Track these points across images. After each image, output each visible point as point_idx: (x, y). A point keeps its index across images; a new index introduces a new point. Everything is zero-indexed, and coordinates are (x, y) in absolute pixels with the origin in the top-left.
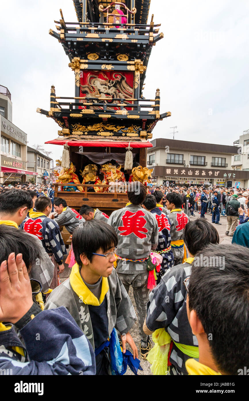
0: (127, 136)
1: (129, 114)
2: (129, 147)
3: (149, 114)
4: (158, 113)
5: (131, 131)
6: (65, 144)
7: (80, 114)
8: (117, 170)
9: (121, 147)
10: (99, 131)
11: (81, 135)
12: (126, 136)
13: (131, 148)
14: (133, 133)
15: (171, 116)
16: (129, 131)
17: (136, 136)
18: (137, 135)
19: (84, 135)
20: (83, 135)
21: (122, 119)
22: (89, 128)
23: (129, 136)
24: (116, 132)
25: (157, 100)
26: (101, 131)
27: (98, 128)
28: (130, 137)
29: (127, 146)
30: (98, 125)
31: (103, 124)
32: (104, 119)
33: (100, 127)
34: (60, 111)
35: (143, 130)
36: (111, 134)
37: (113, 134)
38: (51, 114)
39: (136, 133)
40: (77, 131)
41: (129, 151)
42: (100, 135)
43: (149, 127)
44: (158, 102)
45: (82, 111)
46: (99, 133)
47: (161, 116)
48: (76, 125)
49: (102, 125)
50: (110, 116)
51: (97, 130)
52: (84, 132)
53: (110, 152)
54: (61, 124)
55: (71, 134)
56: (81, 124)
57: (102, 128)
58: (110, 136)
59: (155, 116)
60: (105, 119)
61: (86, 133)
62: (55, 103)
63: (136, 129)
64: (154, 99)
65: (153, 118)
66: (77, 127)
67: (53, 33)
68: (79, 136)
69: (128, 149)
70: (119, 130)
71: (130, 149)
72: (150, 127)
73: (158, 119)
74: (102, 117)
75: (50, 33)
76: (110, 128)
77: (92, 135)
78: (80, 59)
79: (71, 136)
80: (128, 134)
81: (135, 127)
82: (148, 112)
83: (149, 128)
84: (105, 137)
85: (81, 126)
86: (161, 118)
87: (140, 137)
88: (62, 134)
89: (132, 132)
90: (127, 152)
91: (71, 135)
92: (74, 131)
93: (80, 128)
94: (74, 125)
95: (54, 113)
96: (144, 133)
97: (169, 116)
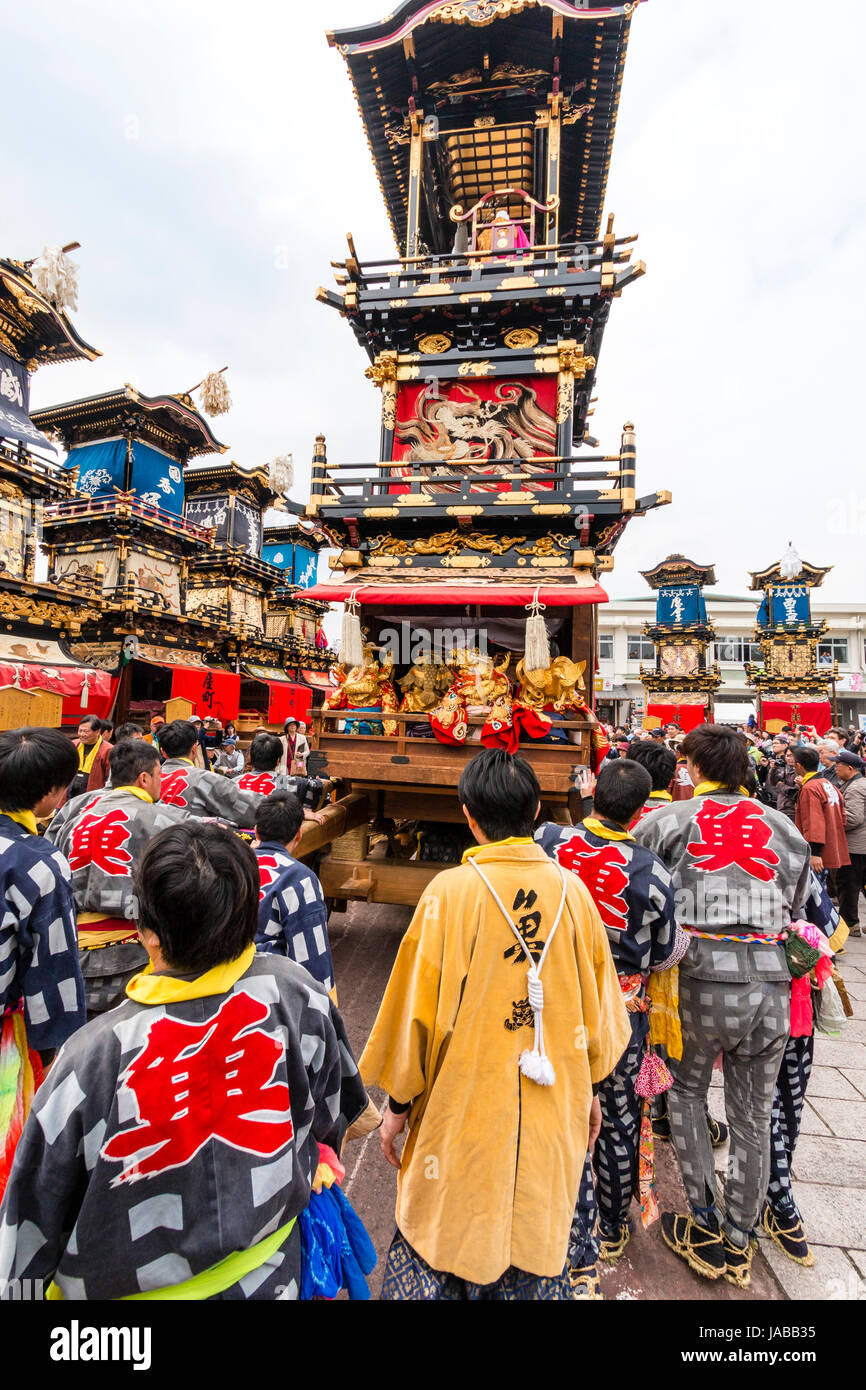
0: (533, 567)
1: (537, 502)
2: (535, 605)
3: (601, 498)
4: (631, 496)
5: (544, 551)
6: (350, 599)
7: (392, 507)
8: (495, 673)
9: (512, 603)
10: (446, 554)
11: (393, 566)
12: (528, 565)
13: (543, 607)
14: (552, 555)
15: (670, 502)
16: (540, 550)
17: (561, 567)
18: (564, 561)
19: (402, 565)
20: (398, 567)
21: (516, 519)
22: (419, 545)
23: (538, 567)
24: (498, 555)
25: (626, 455)
26: (451, 552)
27: (443, 546)
28: (543, 569)
29: (530, 599)
30: (446, 537)
31: (460, 532)
32: (461, 519)
33: (449, 543)
34: (337, 503)
35: (583, 546)
36: (484, 561)
37: (489, 562)
38: (311, 510)
39: (561, 556)
40: (383, 556)
41: (535, 614)
42: (450, 567)
43: (600, 537)
44: (630, 464)
45: (399, 499)
46: (446, 561)
47: (638, 503)
48: (380, 539)
49: (456, 536)
50: (478, 511)
51: (442, 550)
52: (402, 560)
53: (479, 615)
54: (338, 537)
55: (366, 564)
56: (393, 537)
57: (457, 544)
58: (480, 567)
59: (620, 502)
60: (464, 518)
61: (409, 561)
62: (326, 481)
63: (565, 545)
64: (616, 453)
65: (614, 510)
66: (382, 544)
67: (326, 296)
68: (388, 570)
69: (532, 610)
70: (509, 549)
71: (539, 610)
72: (604, 536)
73: (628, 514)
74: (456, 514)
75: (320, 298)
76: (481, 543)
77: (427, 567)
78: (399, 353)
79: (364, 571)
80: (534, 561)
81: (559, 538)
82: (597, 493)
83: (601, 540)
84: (464, 571)
85: (395, 541)
86: (640, 509)
87: (573, 570)
88: (340, 565)
89: (548, 553)
90: (529, 618)
91: (364, 569)
92: (376, 556)
93: (391, 546)
94: (374, 538)
95: (320, 509)
96: (585, 556)
97: (667, 502)
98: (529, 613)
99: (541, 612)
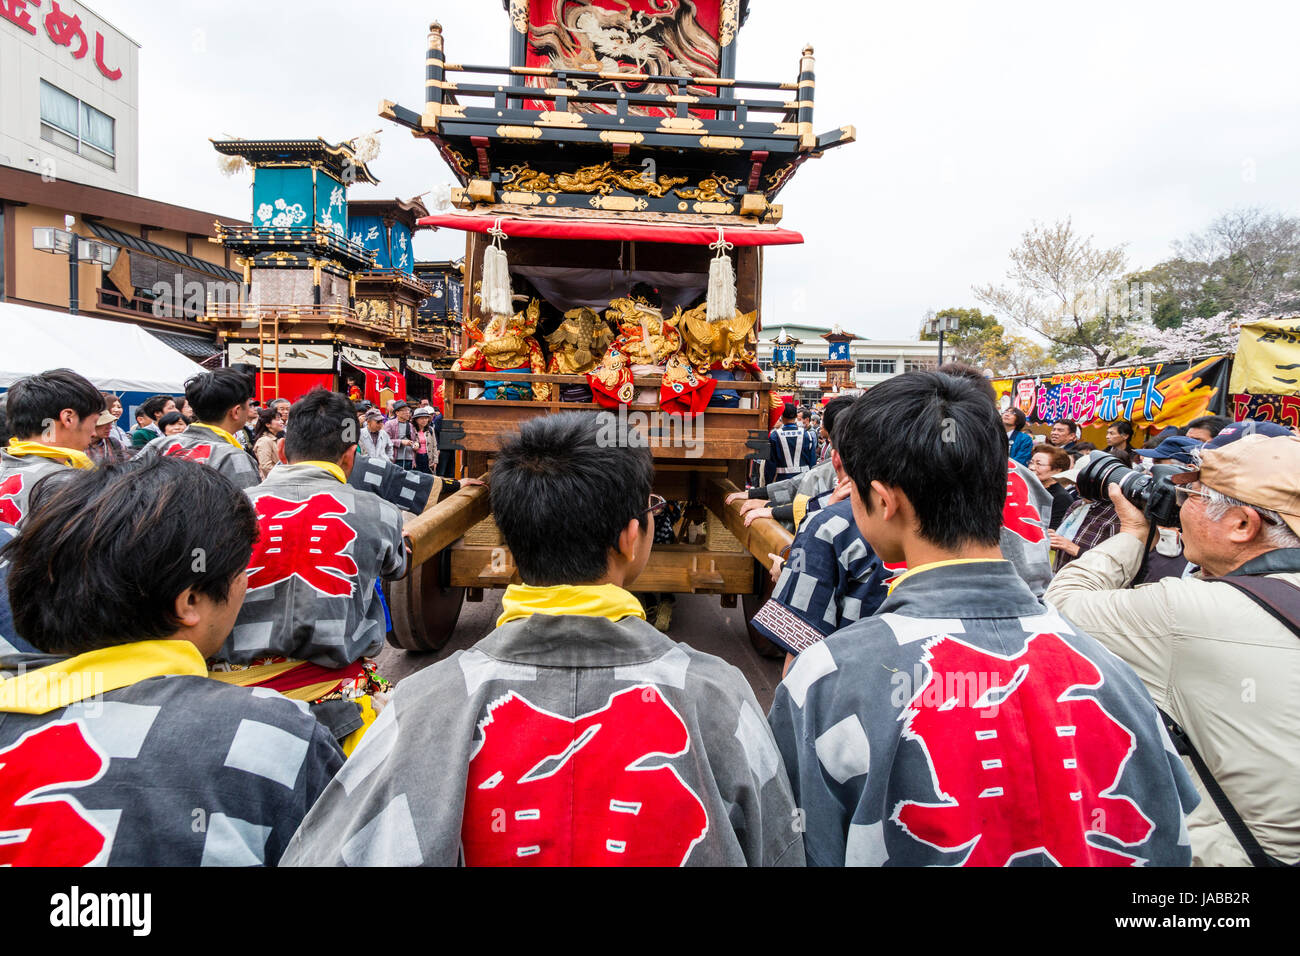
0: (695, 212)
1: (706, 132)
2: (721, 243)
3: (777, 132)
4: (809, 130)
5: (707, 196)
6: (494, 229)
7: (533, 126)
8: (666, 325)
9: (693, 240)
10: (596, 192)
11: (532, 205)
12: (690, 211)
13: (730, 246)
14: (715, 200)
15: (854, 140)
16: (702, 195)
17: (726, 214)
18: (730, 208)
19: (543, 203)
20: (539, 205)
21: (681, 151)
22: (563, 180)
23: (701, 213)
24: (656, 197)
25: (804, 84)
26: (602, 191)
27: (592, 182)
28: (707, 215)
29: (715, 238)
30: (595, 172)
31: (613, 166)
32: (618, 148)
33: (600, 179)
34: (462, 116)
35: (751, 192)
36: (641, 203)
37: (646, 205)
38: (429, 122)
39: (727, 202)
40: (517, 191)
41: (721, 255)
42: (601, 209)
43: (771, 181)
44: (808, 94)
45: (542, 116)
46: (596, 201)
47: (818, 140)
48: (515, 170)
49: (609, 170)
50: (637, 138)
51: (590, 188)
52: (543, 197)
53: (634, 267)
54: (462, 163)
55: (498, 200)
56: (532, 168)
57: (608, 181)
58: (636, 210)
59: (797, 140)
60: (620, 147)
61: (551, 200)
62: (445, 85)
63: (728, 188)
64: (793, 82)
65: (789, 147)
66: (518, 177)
68: (527, 208)
69: (717, 250)
70: (667, 192)
71: (726, 250)
72: (775, 180)
73: (806, 154)
74: (611, 141)
76: (635, 183)
77: (574, 205)
79: (496, 208)
80: (697, 207)
81: (724, 181)
82: (773, 127)
83: (772, 185)
84: (618, 214)
85: (534, 173)
86: (818, 150)
87: (740, 218)
88: (466, 200)
89: (711, 198)
90: (713, 260)
91: (497, 206)
92: (510, 191)
93: (528, 180)
94: (507, 168)
95: (440, 121)
96: (754, 201)
97: (851, 140)
98: (713, 254)
99: (728, 252)
